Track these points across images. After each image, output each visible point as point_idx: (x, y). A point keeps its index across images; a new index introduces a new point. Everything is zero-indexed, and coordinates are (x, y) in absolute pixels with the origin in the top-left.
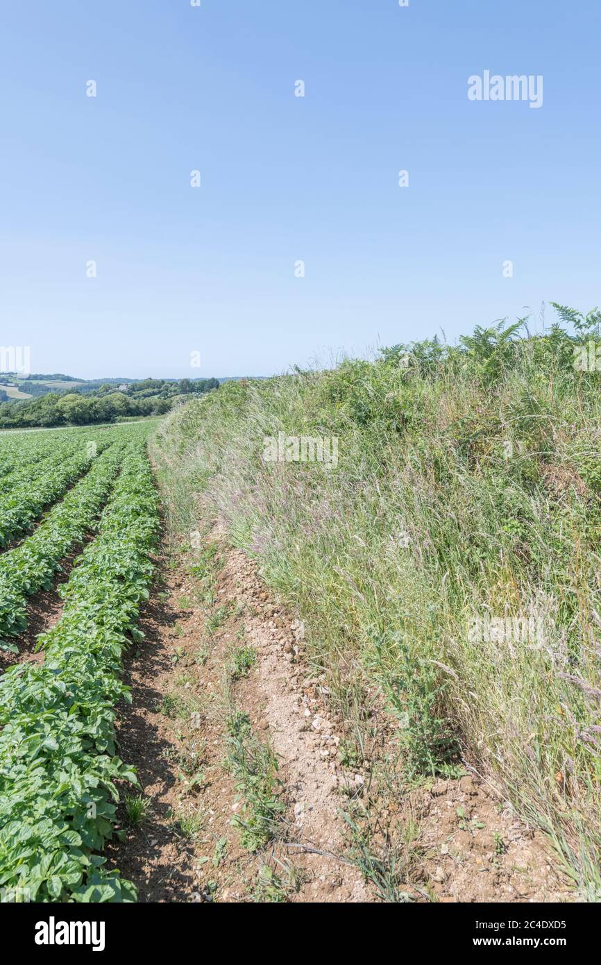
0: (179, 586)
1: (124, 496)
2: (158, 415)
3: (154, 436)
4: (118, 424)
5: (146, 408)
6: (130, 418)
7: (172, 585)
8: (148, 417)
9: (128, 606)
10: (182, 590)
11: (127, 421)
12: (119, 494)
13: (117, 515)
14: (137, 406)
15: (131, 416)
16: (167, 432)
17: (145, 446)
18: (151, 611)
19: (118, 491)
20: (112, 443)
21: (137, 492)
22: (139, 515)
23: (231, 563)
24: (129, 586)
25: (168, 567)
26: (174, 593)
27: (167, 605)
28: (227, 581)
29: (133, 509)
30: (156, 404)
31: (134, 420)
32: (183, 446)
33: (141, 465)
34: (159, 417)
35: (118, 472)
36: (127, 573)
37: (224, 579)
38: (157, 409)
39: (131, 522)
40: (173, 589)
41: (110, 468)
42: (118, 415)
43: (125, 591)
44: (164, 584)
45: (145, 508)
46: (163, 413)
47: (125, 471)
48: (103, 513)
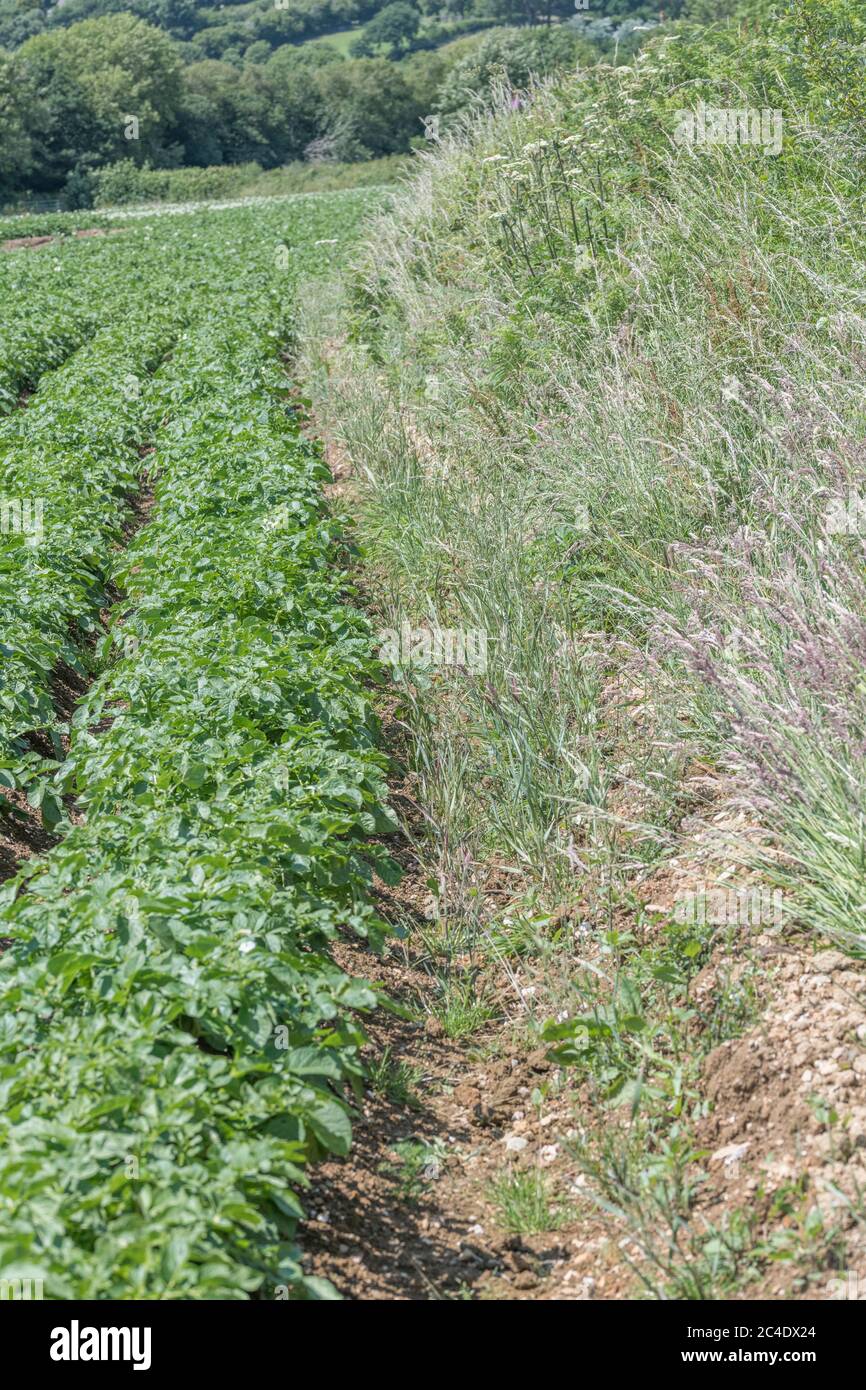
0: (493, 1123)
1: (191, 631)
2: (351, 158)
3: (336, 290)
4: (114, 213)
5: (278, 114)
6: (181, 176)
7: (461, 1117)
8: (291, 169)
9: (242, 1156)
10: (513, 1142)
11: (160, 193)
12: (158, 619)
13: (159, 728)
14: (226, 105)
15: (189, 161)
16: (418, 271)
17: (283, 350)
18: (353, 1224)
19: (151, 602)
20: (88, 329)
21: (257, 610)
22: (275, 736)
23: (783, 1014)
24: (252, 1078)
25: (432, 1025)
26: (470, 1157)
27: (434, 1210)
28: (762, 1100)
29: (245, 701)
30: (342, 89)
31: (210, 191)
32: (513, 356)
33: (269, 464)
34: (358, 170)
35: (134, 500)
36: (242, 1010)
37: (745, 1092)
38: (344, 120)
39: (234, 768)
40: (463, 1136)
41: (89, 476)
42: (108, 159)
43: (234, 1092)
44: (417, 1109)
45: (304, 701)
46: (383, 150)
47: (183, 492)
48: (83, 717)
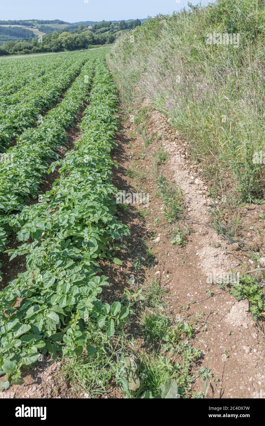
0: (129, 127)
1: (99, 85)
2: (109, 44)
3: (109, 55)
4: (90, 49)
5: (102, 40)
6: (95, 46)
7: (126, 127)
8: (104, 45)
9: (109, 132)
10: (131, 129)
11: (93, 48)
12: (97, 84)
13: (98, 93)
14: (98, 39)
15: (96, 44)
16: (116, 52)
17: (105, 60)
18: (118, 137)
19: (96, 82)
20: (88, 59)
21: (105, 82)
22: (108, 94)
23: (153, 117)
24: (108, 125)
25: (123, 119)
26: (127, 130)
27: (125, 135)
28: (152, 125)
29: (105, 91)
30: (108, 37)
31: (98, 47)
32: (125, 59)
33: (105, 70)
34: (110, 45)
35: (94, 74)
36: (107, 119)
37: (151, 124)
38: (108, 40)
39: (104, 97)
40: (127, 129)
41: (90, 72)
42: (89, 44)
43: (107, 126)
44: (122, 126)
45: (110, 91)
46: (111, 43)
47: (97, 73)
48: (91, 93)
